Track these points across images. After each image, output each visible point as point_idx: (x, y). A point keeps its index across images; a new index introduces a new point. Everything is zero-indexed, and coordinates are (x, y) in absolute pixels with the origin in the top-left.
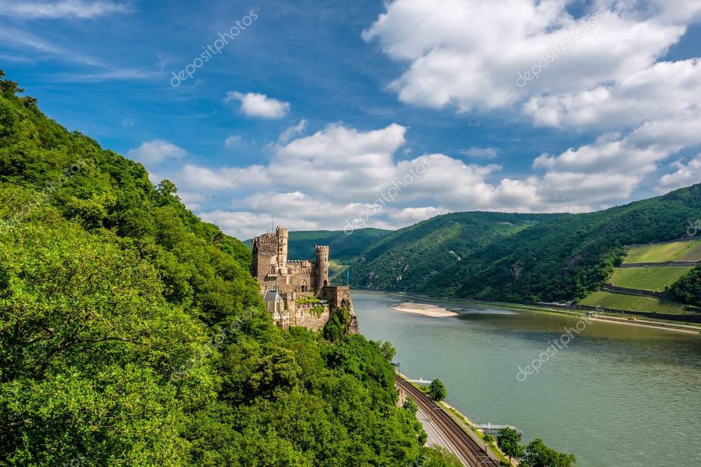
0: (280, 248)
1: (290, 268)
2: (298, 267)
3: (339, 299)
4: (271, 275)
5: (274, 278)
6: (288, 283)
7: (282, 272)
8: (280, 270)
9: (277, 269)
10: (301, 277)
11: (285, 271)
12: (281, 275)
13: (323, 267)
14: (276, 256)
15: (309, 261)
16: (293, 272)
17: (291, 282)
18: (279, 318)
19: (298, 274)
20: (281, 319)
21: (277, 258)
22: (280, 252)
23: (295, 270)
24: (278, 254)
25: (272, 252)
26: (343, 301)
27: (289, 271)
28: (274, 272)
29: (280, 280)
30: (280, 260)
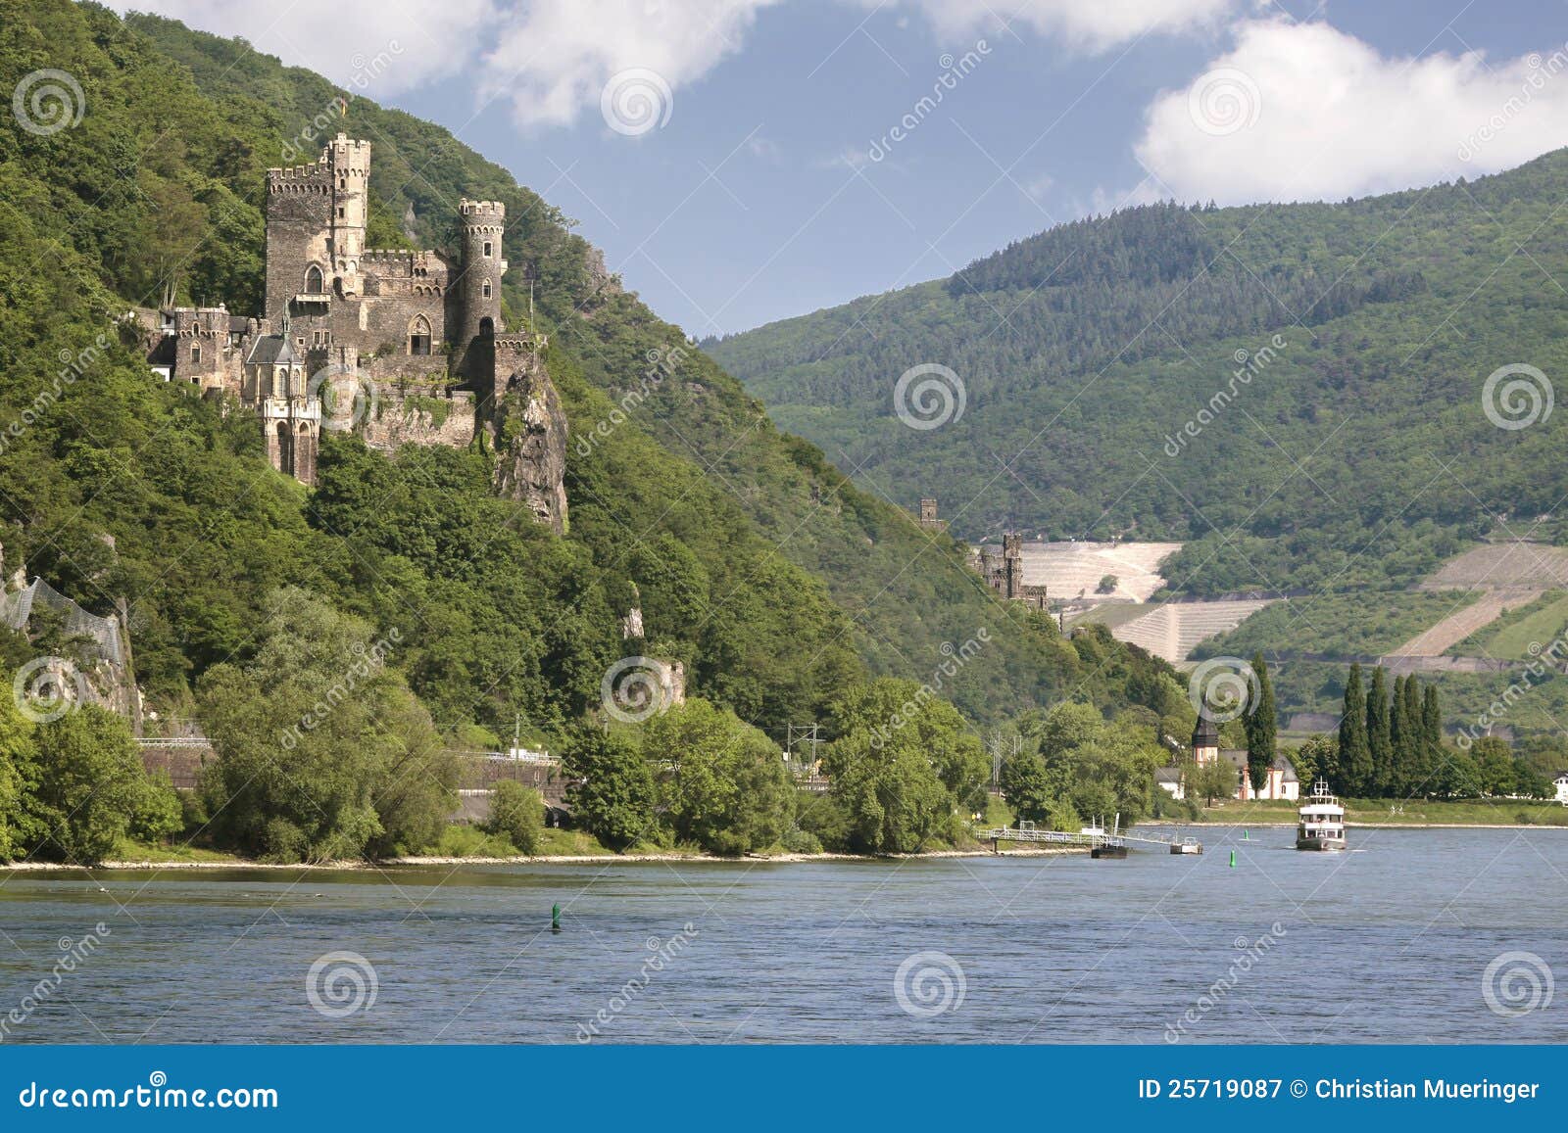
0: (337, 207)
1: (370, 276)
2: (400, 271)
3: (502, 372)
4: (306, 298)
5: (319, 309)
6: (363, 327)
7: (346, 289)
8: (337, 282)
9: (328, 278)
10: (406, 308)
11: (354, 285)
12: (342, 298)
13: (479, 273)
14: (326, 234)
15: (438, 254)
16: (383, 288)
17: (374, 321)
18: (285, 414)
19: (401, 296)
20: (289, 419)
21: (330, 242)
22: (338, 222)
23: (390, 284)
24: (333, 228)
25: (313, 224)
26: (513, 381)
27: (370, 288)
28: (316, 285)
29: (339, 315)
30: (337, 249)
